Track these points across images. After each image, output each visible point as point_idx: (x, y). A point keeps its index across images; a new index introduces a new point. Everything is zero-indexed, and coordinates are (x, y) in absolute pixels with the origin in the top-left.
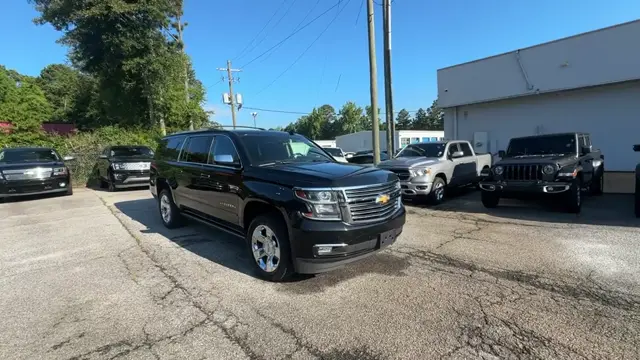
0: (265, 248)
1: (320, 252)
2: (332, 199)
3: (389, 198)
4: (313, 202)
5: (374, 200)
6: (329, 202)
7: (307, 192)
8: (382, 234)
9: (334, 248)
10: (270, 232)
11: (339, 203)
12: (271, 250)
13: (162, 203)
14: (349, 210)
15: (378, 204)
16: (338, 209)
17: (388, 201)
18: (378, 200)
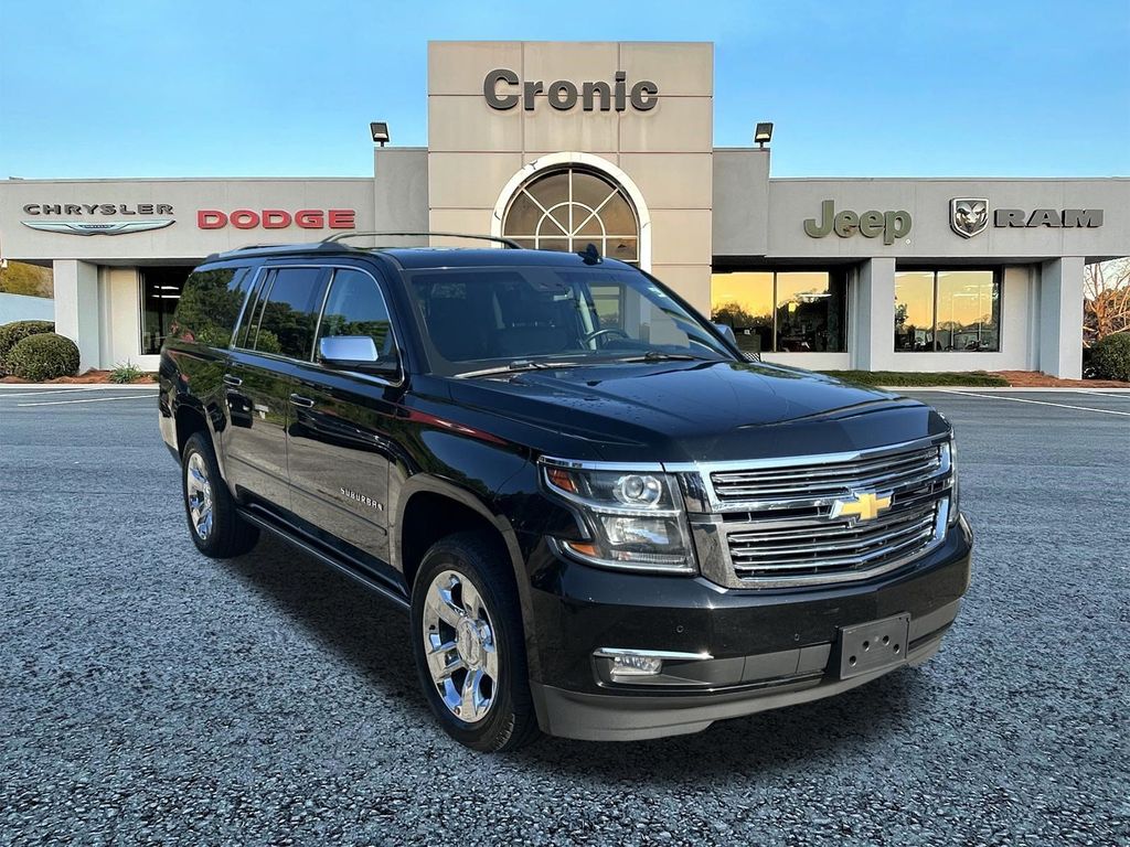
0: (461, 645)
1: (619, 673)
2: (666, 502)
3: (885, 502)
4: (598, 508)
5: (826, 509)
6: (653, 509)
7: (580, 475)
8: (848, 631)
9: (666, 663)
10: (471, 595)
11: (689, 516)
12: (476, 651)
13: (191, 478)
14: (723, 541)
15: (842, 521)
16: (684, 537)
17: (883, 514)
18: (840, 508)
